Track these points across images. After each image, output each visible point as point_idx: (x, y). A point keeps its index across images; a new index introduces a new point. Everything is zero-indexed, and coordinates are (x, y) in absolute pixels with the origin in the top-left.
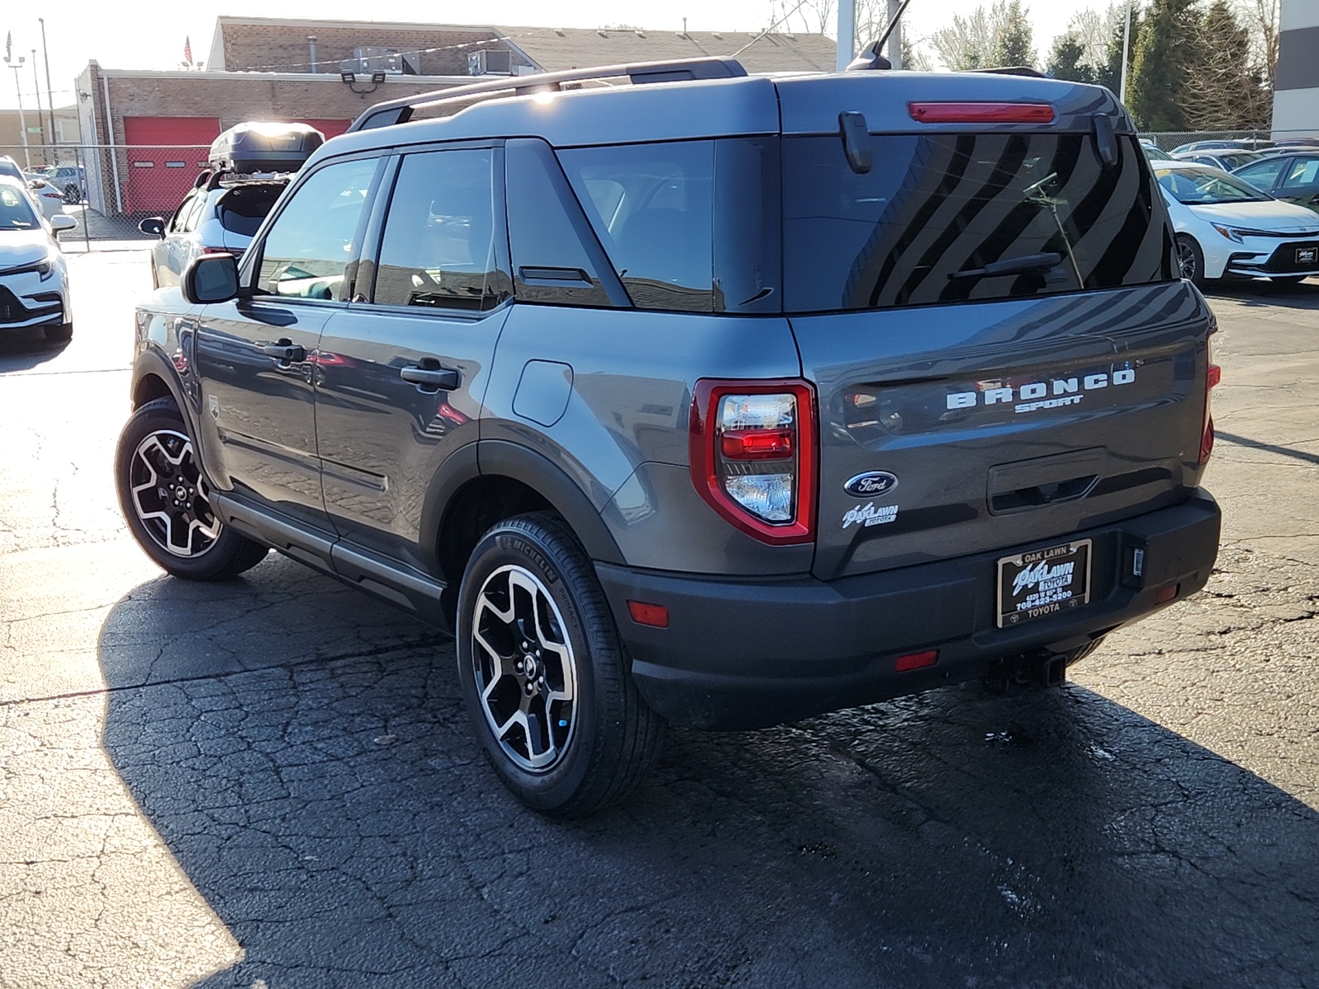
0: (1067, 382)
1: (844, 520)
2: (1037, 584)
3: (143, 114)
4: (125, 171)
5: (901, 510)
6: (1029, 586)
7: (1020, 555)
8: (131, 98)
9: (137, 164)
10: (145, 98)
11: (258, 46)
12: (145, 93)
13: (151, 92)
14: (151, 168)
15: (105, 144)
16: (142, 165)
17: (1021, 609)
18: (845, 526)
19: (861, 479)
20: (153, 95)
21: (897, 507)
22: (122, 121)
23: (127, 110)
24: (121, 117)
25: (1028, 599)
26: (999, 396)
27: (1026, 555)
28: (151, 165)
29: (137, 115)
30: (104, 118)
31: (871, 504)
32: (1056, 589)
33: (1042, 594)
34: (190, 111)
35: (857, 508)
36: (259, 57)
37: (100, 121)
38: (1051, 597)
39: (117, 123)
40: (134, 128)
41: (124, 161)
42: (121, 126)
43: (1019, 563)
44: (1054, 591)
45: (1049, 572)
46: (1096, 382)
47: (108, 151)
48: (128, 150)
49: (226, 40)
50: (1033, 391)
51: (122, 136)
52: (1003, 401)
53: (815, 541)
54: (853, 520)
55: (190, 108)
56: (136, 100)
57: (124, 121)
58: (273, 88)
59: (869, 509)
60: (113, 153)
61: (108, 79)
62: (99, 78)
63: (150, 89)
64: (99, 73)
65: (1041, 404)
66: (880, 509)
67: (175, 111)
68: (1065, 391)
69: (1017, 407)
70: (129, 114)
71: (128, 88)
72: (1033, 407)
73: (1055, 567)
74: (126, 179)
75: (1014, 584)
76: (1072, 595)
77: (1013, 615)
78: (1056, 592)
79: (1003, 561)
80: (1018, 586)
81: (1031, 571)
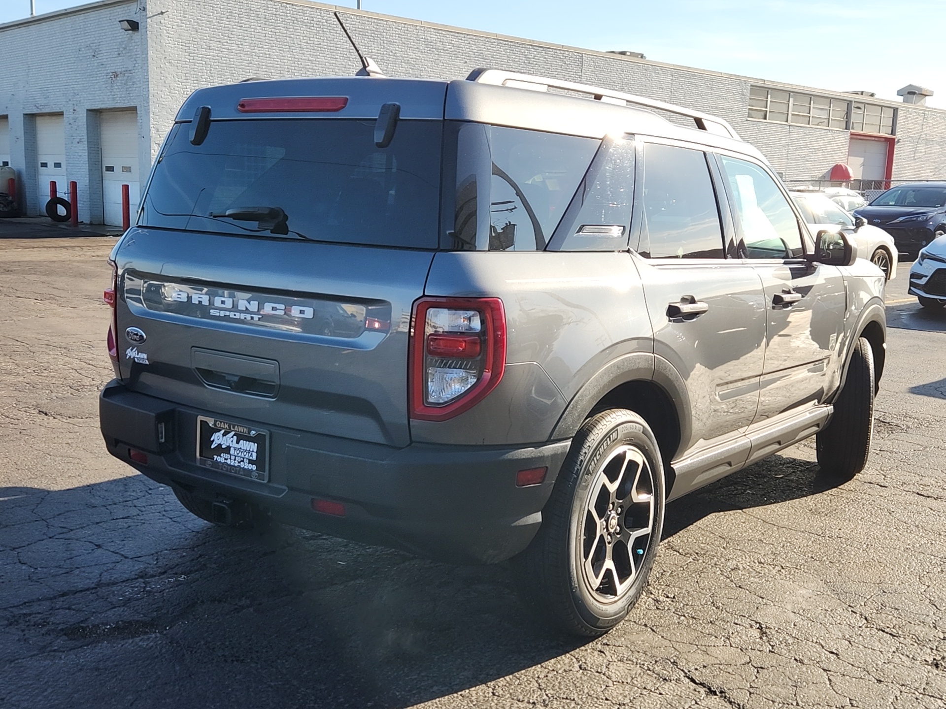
0: (249, 303)
1: (127, 353)
2: (229, 448)
6: (223, 447)
7: (213, 419)
17: (216, 460)
18: (127, 358)
21: (147, 355)
25: (222, 455)
26: (200, 299)
27: (217, 421)
31: (136, 348)
32: (244, 458)
33: (233, 458)
35: (131, 348)
38: (239, 462)
43: (212, 424)
44: (242, 459)
45: (238, 442)
46: (274, 309)
50: (223, 302)
52: (203, 303)
54: (129, 355)
59: (135, 351)
65: (227, 313)
66: (140, 353)
68: (247, 309)
69: (211, 310)
72: (222, 314)
73: (242, 441)
75: (212, 439)
76: (255, 470)
77: (209, 462)
78: (243, 461)
79: (200, 418)
80: (214, 443)
81: (224, 435)
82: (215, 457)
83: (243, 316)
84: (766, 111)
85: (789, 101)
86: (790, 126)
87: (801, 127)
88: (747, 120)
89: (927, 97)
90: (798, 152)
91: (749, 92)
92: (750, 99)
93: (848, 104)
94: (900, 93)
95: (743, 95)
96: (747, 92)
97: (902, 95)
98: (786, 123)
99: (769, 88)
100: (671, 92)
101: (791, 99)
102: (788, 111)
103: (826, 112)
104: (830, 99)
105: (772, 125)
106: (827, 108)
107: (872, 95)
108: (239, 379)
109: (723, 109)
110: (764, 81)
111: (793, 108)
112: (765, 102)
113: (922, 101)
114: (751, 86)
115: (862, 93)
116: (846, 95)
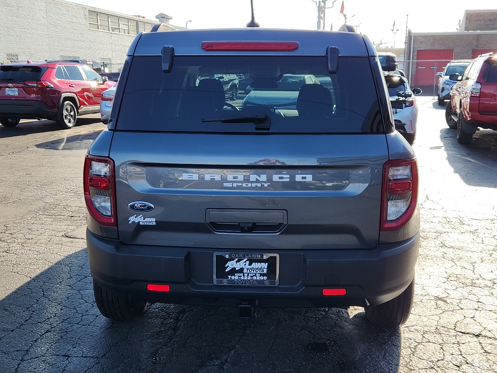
0: (259, 176)
1: (129, 220)
3: (425, 49)
4: (414, 70)
5: (156, 220)
6: (237, 269)
7: (229, 253)
8: (421, 43)
9: (419, 68)
10: (426, 42)
11: (480, 20)
12: (427, 41)
13: (429, 40)
14: (424, 69)
15: (409, 60)
16: (422, 68)
17: (231, 279)
18: (130, 223)
19: (136, 204)
20: (430, 41)
21: (155, 219)
22: (416, 52)
23: (419, 48)
24: (416, 50)
25: (236, 275)
26: (213, 177)
27: (232, 254)
28: (424, 68)
29: (422, 49)
30: (410, 51)
31: (142, 215)
33: (246, 275)
34: (443, 47)
35: (135, 216)
36: (479, 25)
37: (408, 52)
38: (252, 277)
39: (414, 53)
40: (421, 54)
41: (415, 66)
42: (416, 54)
43: (227, 256)
46: (280, 178)
47: (409, 63)
48: (417, 62)
49: (467, 19)
50: (235, 178)
51: (415, 57)
52: (216, 180)
53: (117, 226)
54: (133, 220)
55: (443, 46)
56: (423, 43)
57: (417, 52)
58: (478, 37)
59: (141, 217)
60: (411, 63)
61: (414, 36)
62: (410, 36)
63: (429, 39)
64: (411, 34)
65: (240, 184)
66: (146, 218)
67: (437, 47)
68: (257, 180)
69: (224, 184)
70: (420, 49)
71: (421, 39)
72: (235, 185)
73: (254, 263)
74: (414, 73)
76: (267, 279)
77: (225, 281)
78: (255, 275)
79: (215, 254)
80: (229, 267)
81: (237, 262)
82: (230, 277)
83: (254, 185)
84: (98, 25)
85: (108, 20)
86: (111, 33)
87: (117, 34)
88: (89, 29)
89: (170, 20)
90: (117, 48)
91: (88, 14)
92: (89, 17)
93: (136, 22)
94: (157, 17)
95: (85, 15)
96: (87, 13)
97: (158, 18)
98: (109, 32)
99: (98, 12)
100: (46, 12)
101: (109, 19)
102: (109, 25)
103: (127, 26)
104: (128, 19)
105: (102, 32)
106: (127, 24)
107: (144, 17)
108: (252, 225)
109: (76, 23)
110: (95, 8)
111: (111, 24)
112: (96, 20)
113: (168, 22)
114: (89, 10)
115: (139, 16)
116: (133, 17)
